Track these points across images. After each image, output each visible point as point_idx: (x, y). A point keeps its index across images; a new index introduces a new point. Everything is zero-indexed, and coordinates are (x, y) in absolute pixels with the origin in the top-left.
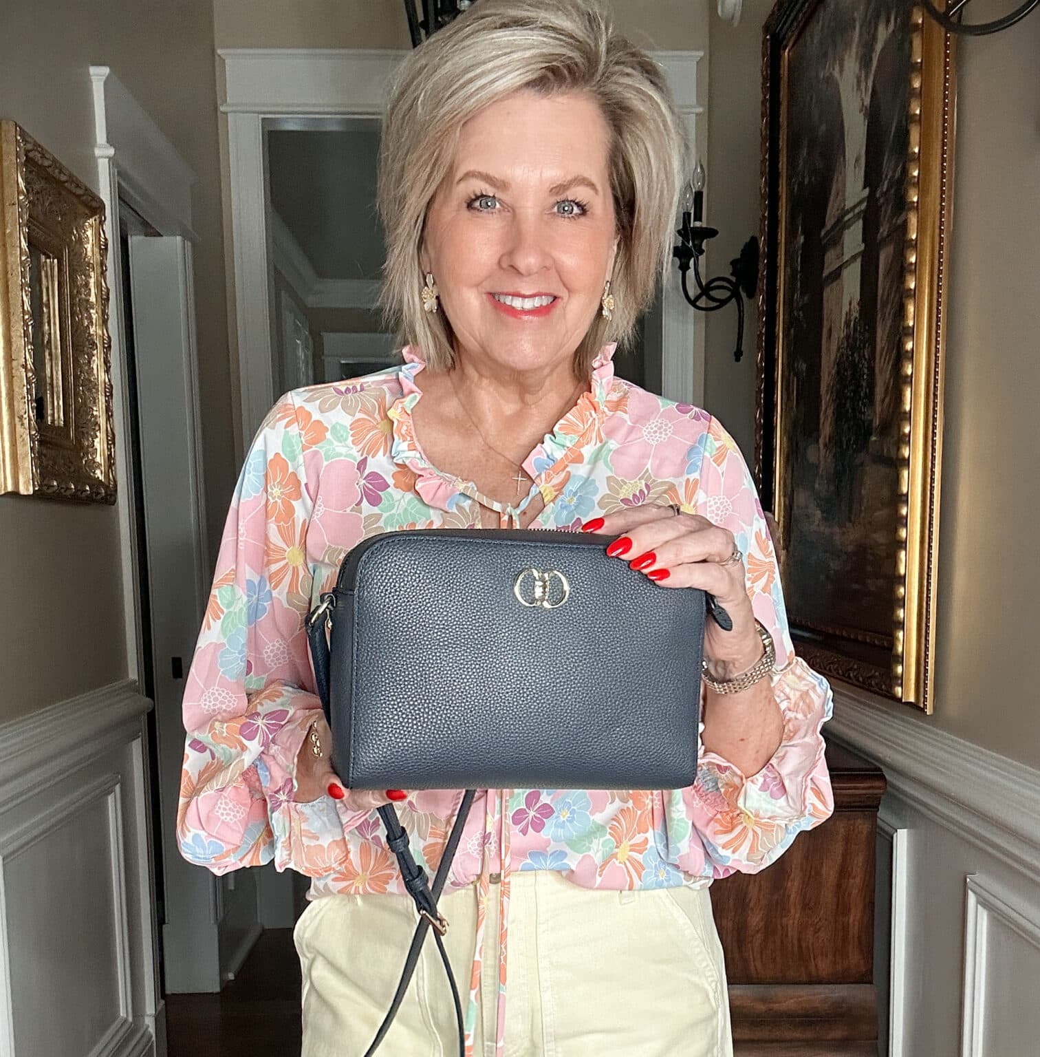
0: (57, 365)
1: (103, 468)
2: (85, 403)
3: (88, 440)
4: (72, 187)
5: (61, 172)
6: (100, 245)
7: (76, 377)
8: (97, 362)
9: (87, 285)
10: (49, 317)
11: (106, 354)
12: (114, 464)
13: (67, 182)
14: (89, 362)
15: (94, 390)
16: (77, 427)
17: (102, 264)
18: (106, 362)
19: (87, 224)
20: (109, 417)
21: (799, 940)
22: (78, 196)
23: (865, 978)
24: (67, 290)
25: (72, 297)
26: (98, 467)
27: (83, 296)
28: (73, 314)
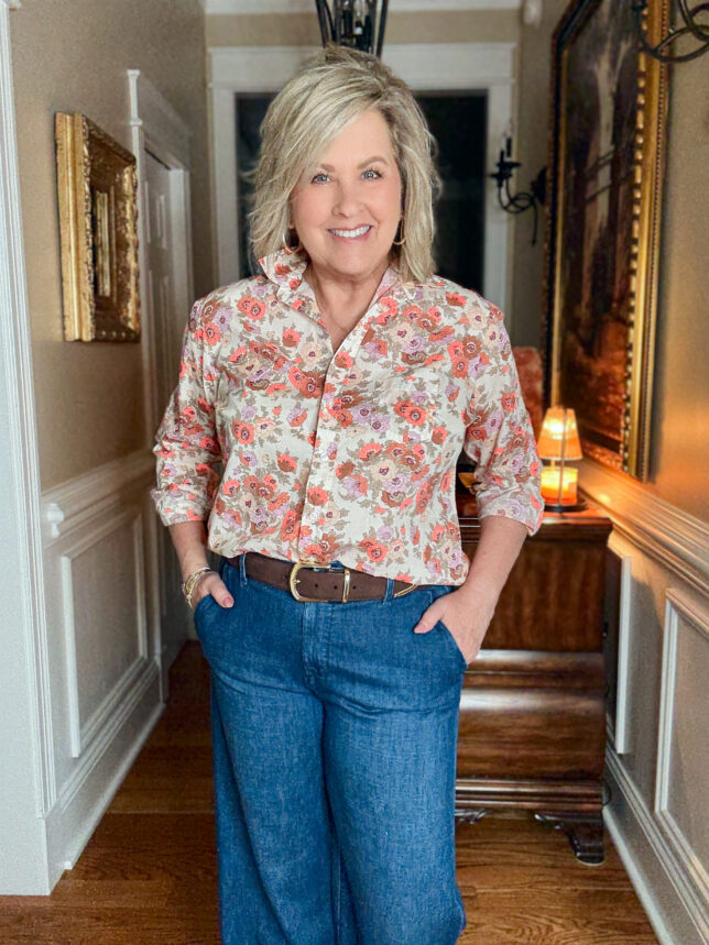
0: (106, 257)
1: (133, 321)
2: (123, 282)
3: (124, 304)
4: (117, 150)
5: (109, 141)
6: (133, 184)
7: (118, 265)
8: (130, 256)
9: (124, 208)
11: (136, 251)
12: (140, 318)
13: (113, 147)
14: (125, 256)
15: (128, 273)
16: (118, 297)
17: (134, 195)
18: (136, 256)
19: (125, 171)
20: (137, 290)
21: (556, 624)
22: (121, 155)
24: (113, 212)
25: (116, 216)
26: (130, 320)
27: (122, 215)
28: (116, 226)
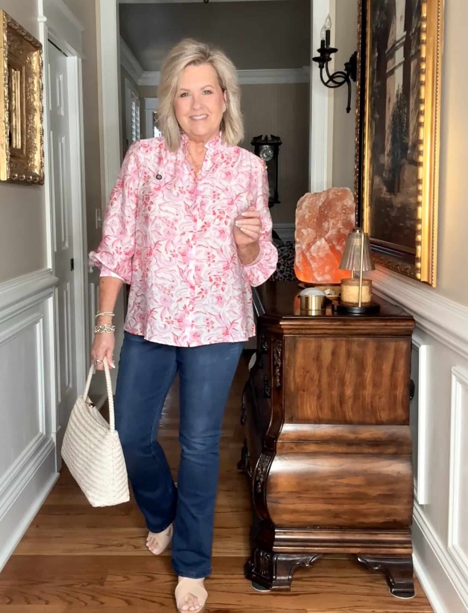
0: (18, 120)
1: (38, 168)
2: (31, 138)
3: (32, 155)
4: (28, 38)
5: (23, 31)
6: (39, 64)
7: (27, 126)
8: (37, 119)
9: (33, 82)
10: (15, 98)
11: (41, 115)
12: (43, 166)
13: (25, 35)
14: (33, 119)
15: (35, 132)
16: (26, 149)
17: (40, 73)
18: (41, 118)
19: (34, 54)
20: (42, 144)
21: (371, 402)
22: (30, 42)
23: (406, 422)
24: (24, 85)
25: (26, 88)
26: (36, 167)
27: (31, 88)
28: (26, 96)
